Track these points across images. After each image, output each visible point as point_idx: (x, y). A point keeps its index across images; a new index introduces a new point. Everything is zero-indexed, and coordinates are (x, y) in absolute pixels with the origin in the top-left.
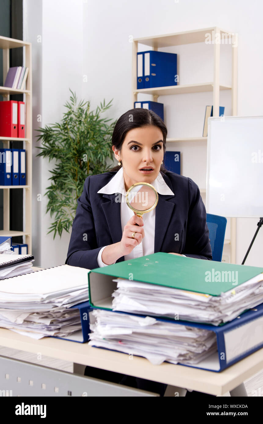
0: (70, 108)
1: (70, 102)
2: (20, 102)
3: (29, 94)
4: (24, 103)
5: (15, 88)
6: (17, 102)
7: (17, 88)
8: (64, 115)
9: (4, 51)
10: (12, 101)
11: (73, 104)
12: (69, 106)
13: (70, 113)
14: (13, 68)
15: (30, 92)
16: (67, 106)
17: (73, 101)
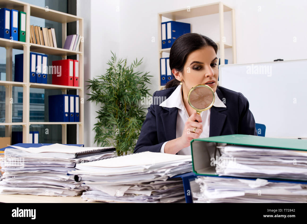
0: (112, 65)
1: (112, 61)
2: (75, 60)
3: (82, 54)
4: (78, 61)
5: (71, 50)
6: (73, 60)
7: (73, 50)
8: (107, 70)
9: (63, 24)
10: (69, 60)
11: (114, 62)
12: (111, 64)
13: (111, 69)
14: (70, 36)
15: (82, 53)
16: (109, 64)
17: (114, 60)
